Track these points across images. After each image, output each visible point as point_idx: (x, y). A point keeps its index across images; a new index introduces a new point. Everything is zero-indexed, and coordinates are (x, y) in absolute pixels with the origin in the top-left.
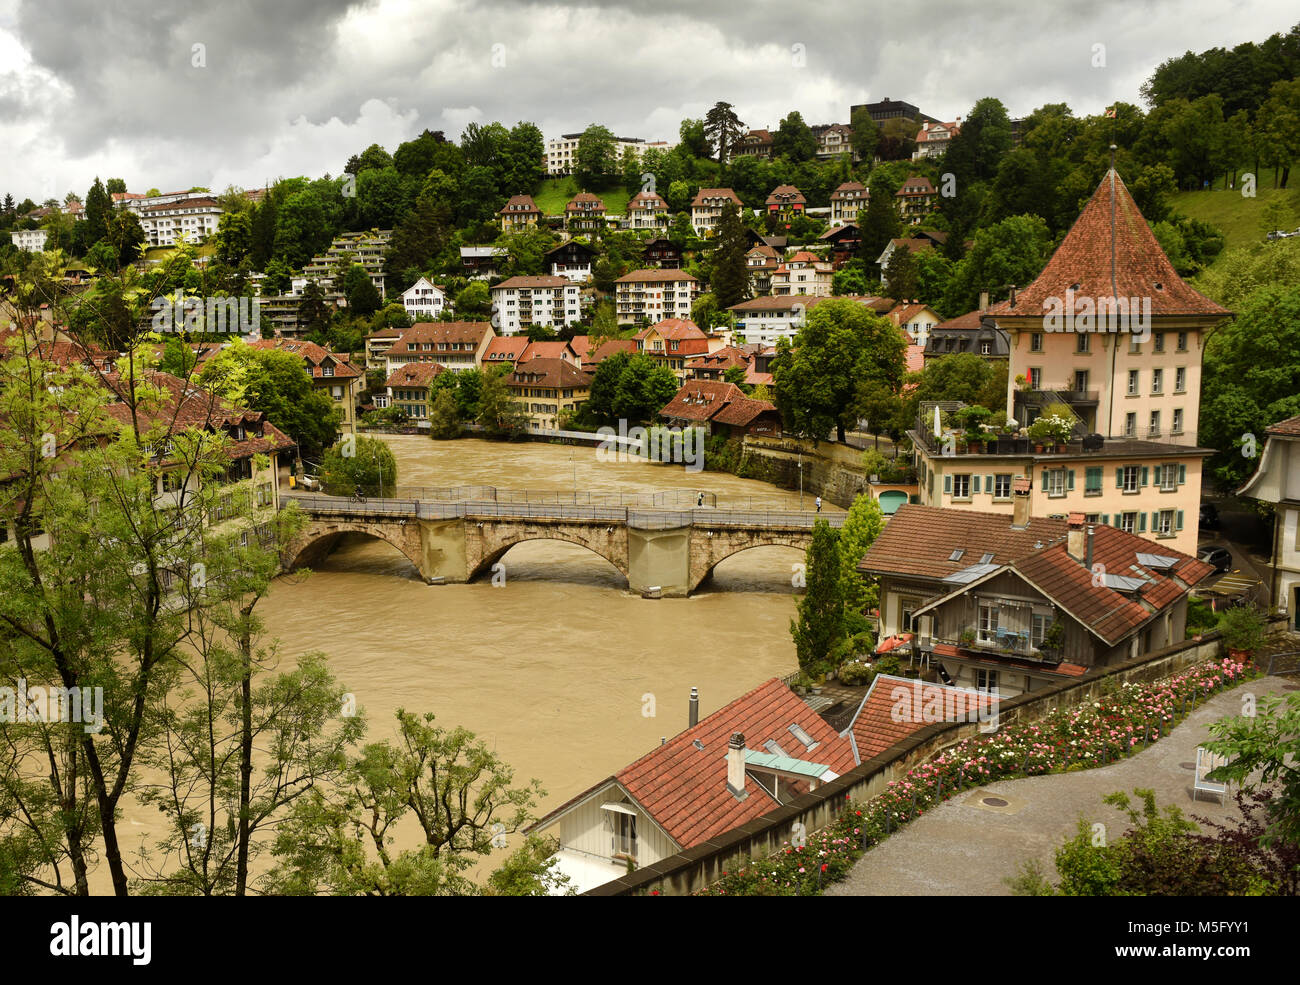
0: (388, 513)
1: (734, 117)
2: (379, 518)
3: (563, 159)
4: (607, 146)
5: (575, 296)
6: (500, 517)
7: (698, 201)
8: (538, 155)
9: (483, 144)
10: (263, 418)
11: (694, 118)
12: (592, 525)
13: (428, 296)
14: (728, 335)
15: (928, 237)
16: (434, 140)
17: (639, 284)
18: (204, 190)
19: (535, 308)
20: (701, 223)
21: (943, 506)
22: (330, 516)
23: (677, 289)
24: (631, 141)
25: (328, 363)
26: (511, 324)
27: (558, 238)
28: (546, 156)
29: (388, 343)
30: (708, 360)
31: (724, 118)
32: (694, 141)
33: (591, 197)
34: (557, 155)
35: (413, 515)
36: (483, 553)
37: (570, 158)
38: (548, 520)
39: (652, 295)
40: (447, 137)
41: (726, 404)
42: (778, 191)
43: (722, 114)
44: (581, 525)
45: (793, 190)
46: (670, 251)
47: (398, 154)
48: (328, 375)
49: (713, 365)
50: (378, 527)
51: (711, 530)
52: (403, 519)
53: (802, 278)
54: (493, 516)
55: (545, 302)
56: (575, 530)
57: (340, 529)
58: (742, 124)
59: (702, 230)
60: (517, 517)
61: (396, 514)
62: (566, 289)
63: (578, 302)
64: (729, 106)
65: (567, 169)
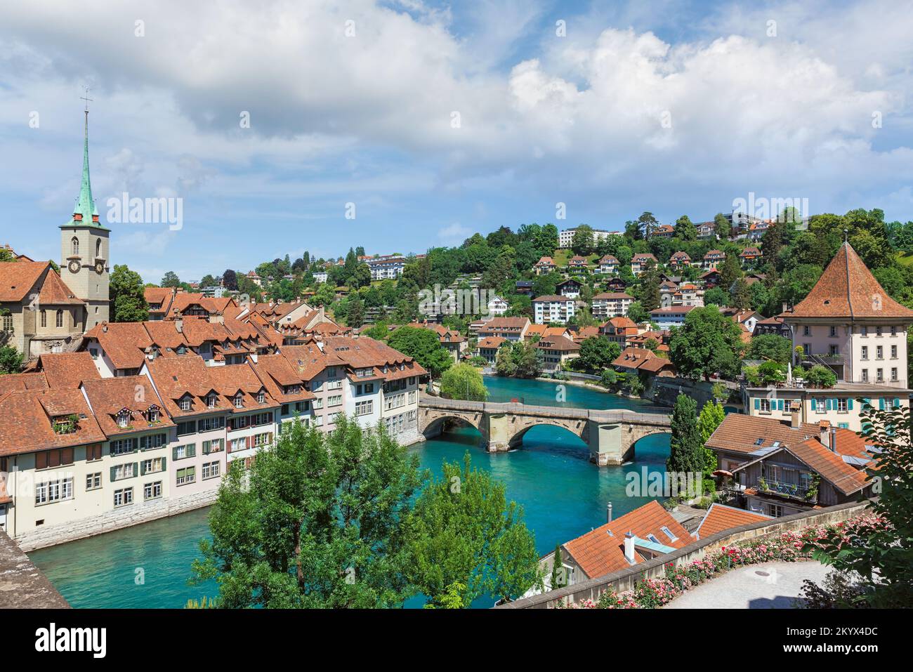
0: (470, 408)
1: (653, 219)
2: (466, 410)
3: (568, 240)
4: (588, 234)
5: (571, 306)
6: (524, 412)
7: (634, 260)
8: (555, 238)
9: (527, 233)
10: (413, 360)
11: (632, 220)
12: (571, 419)
13: (499, 305)
14: (648, 325)
15: (757, 277)
16: (505, 231)
17: (604, 300)
18: (398, 255)
19: (551, 311)
20: (635, 270)
21: (755, 415)
22: (442, 408)
23: (624, 302)
24: (601, 231)
25: (448, 335)
26: (540, 318)
27: (564, 277)
28: (559, 238)
29: (479, 327)
30: (637, 338)
31: (647, 220)
32: (634, 232)
33: (580, 258)
34: (565, 239)
35: (482, 410)
36: (516, 430)
37: (571, 239)
38: (549, 415)
39: (611, 306)
40: (511, 230)
41: (646, 360)
42: (676, 254)
43: (647, 217)
44: (566, 418)
45: (684, 254)
46: (619, 283)
47: (488, 239)
48: (447, 341)
49: (639, 340)
50: (466, 415)
51: (632, 424)
52: (478, 411)
53: (689, 297)
54: (521, 412)
55: (556, 308)
56: (562, 420)
57: (447, 415)
58: (656, 222)
59: (636, 274)
60: (533, 413)
61: (474, 409)
62: (567, 302)
63: (573, 308)
64: (650, 214)
65: (569, 245)
